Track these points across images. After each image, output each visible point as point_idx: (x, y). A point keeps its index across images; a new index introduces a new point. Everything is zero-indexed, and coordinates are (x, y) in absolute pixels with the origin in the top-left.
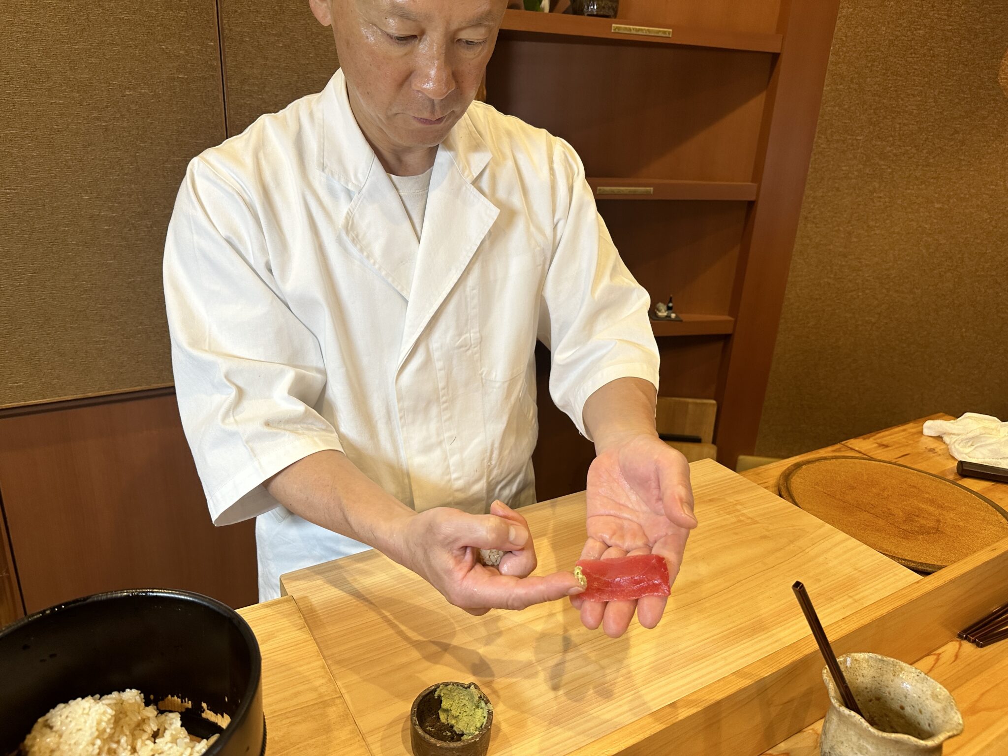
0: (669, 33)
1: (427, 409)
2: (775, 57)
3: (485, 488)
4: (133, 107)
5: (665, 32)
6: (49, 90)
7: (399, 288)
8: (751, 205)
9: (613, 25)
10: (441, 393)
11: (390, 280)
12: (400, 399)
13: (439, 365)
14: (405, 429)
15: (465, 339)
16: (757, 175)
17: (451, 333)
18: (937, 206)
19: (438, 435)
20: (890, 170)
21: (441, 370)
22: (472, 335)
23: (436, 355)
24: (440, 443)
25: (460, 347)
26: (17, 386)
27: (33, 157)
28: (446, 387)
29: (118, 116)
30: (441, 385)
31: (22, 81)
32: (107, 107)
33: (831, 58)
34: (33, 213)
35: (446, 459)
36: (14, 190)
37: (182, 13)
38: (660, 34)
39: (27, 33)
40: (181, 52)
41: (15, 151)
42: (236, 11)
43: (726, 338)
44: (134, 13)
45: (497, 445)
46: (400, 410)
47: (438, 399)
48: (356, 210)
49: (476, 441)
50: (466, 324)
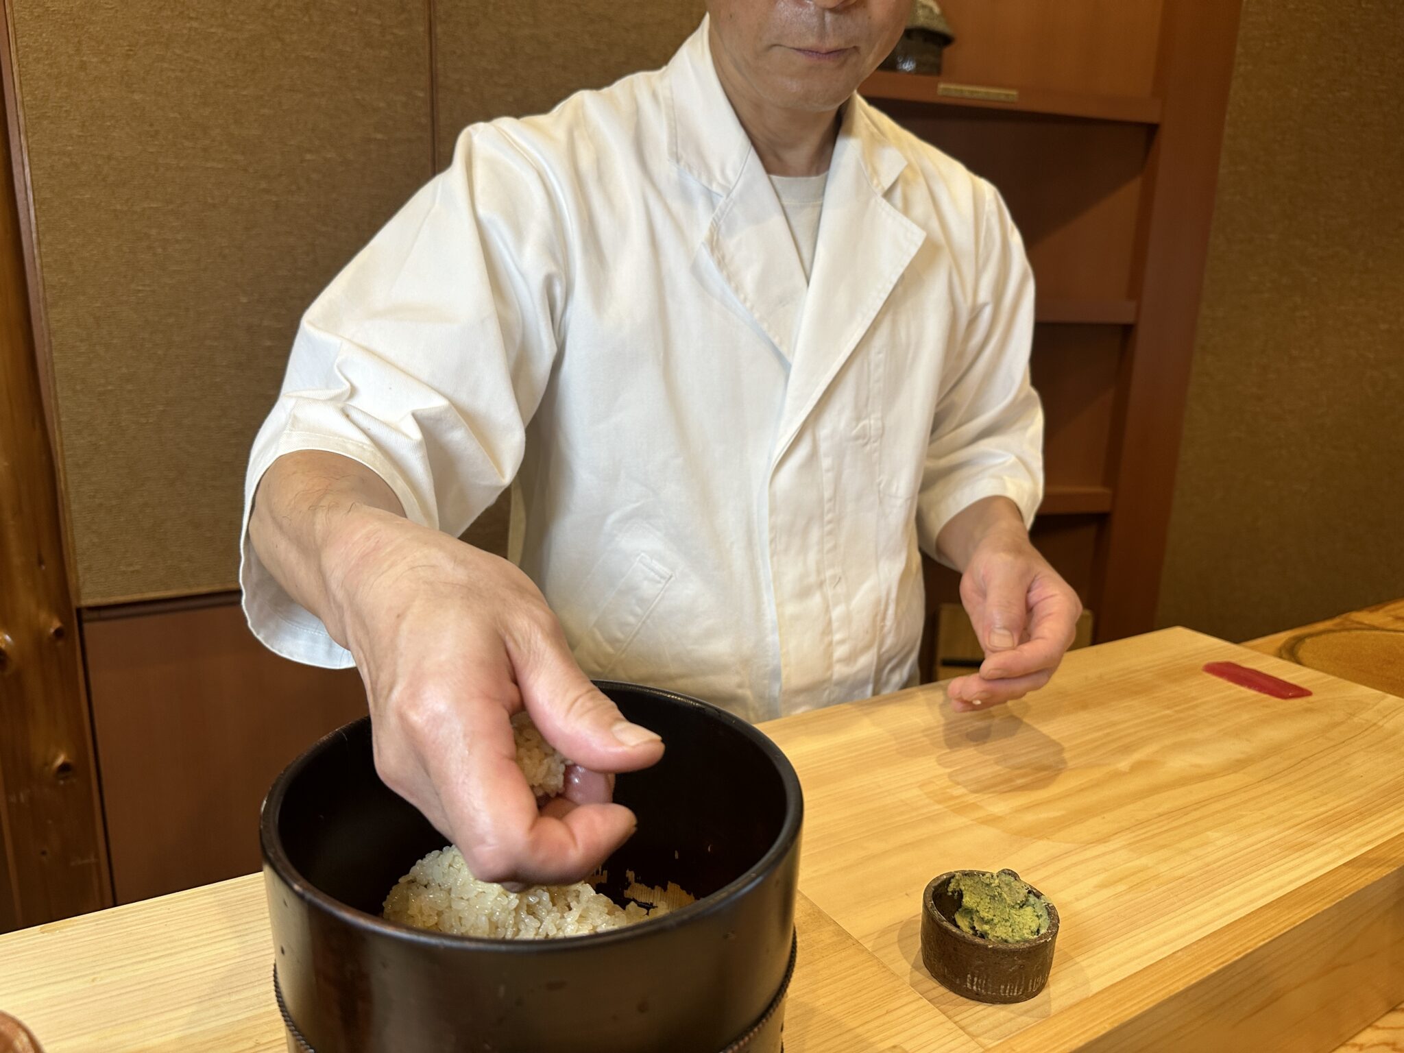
0: (1013, 95)
1: (806, 531)
2: (1151, 130)
3: (875, 663)
4: (315, 176)
5: (1007, 95)
6: (205, 150)
7: (776, 341)
8: (1127, 330)
9: (942, 86)
10: (827, 507)
11: (765, 326)
12: (773, 511)
13: (826, 462)
14: (775, 558)
15: (864, 427)
16: (1135, 289)
17: (848, 414)
18: (1383, 327)
19: (819, 572)
20: (1315, 279)
21: (828, 471)
22: (872, 422)
23: (824, 447)
24: (821, 584)
25: (857, 438)
26: (133, 572)
27: (177, 241)
28: (833, 498)
29: (294, 187)
30: (827, 494)
31: (170, 137)
32: (280, 175)
33: (1228, 130)
34: (171, 320)
35: (827, 610)
36: (149, 285)
37: (385, 53)
38: (1002, 98)
39: (182, 71)
40: (382, 105)
41: (154, 232)
42: (455, 53)
43: (1101, 520)
44: (323, 50)
45: (893, 595)
46: (773, 528)
47: (822, 516)
48: (722, 221)
49: (867, 586)
50: (866, 405)
